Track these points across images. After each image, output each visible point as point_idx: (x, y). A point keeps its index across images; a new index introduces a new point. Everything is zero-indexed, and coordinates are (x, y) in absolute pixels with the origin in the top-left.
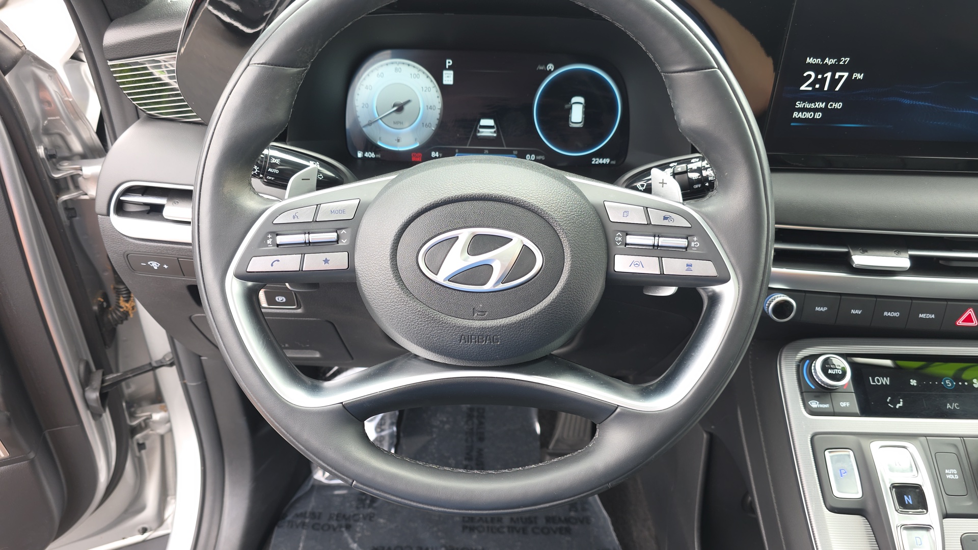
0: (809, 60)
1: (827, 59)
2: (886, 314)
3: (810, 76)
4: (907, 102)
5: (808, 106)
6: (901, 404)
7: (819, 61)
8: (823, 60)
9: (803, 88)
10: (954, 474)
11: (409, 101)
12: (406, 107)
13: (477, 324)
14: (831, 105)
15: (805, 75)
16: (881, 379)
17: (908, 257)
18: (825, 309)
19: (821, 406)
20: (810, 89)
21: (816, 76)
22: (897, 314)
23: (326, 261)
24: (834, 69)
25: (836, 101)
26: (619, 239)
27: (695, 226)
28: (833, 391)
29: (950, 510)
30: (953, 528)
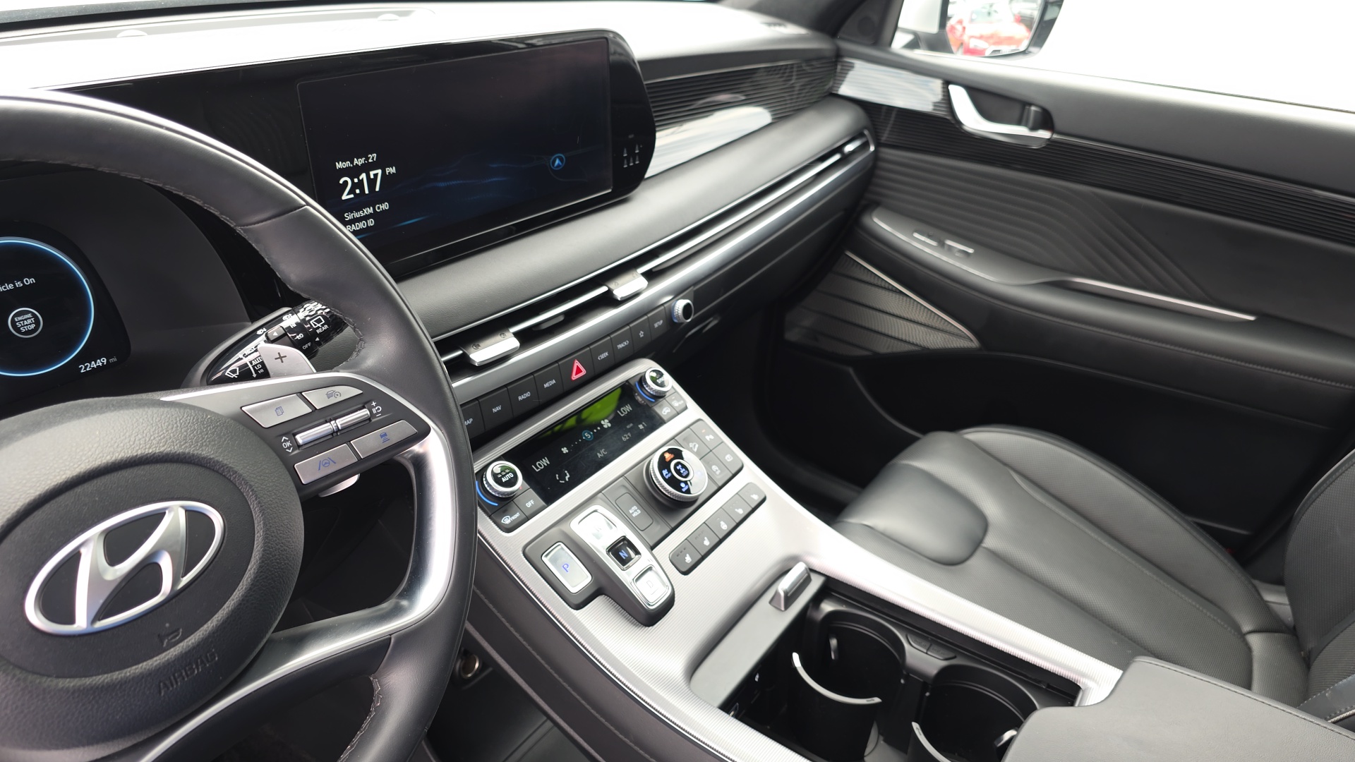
0: (339, 165)
1: (355, 159)
2: (520, 398)
3: (346, 182)
4: (442, 184)
5: (357, 215)
6: (568, 476)
7: (348, 164)
8: (352, 162)
9: (345, 197)
10: (636, 511)
13: (175, 653)
14: (379, 208)
15: (341, 182)
16: (541, 462)
17: (513, 335)
18: (471, 420)
19: (514, 518)
20: (352, 196)
21: (352, 181)
22: (528, 394)
24: (367, 168)
25: (381, 203)
26: (287, 445)
27: (366, 388)
28: (514, 497)
29: (651, 542)
30: (661, 556)
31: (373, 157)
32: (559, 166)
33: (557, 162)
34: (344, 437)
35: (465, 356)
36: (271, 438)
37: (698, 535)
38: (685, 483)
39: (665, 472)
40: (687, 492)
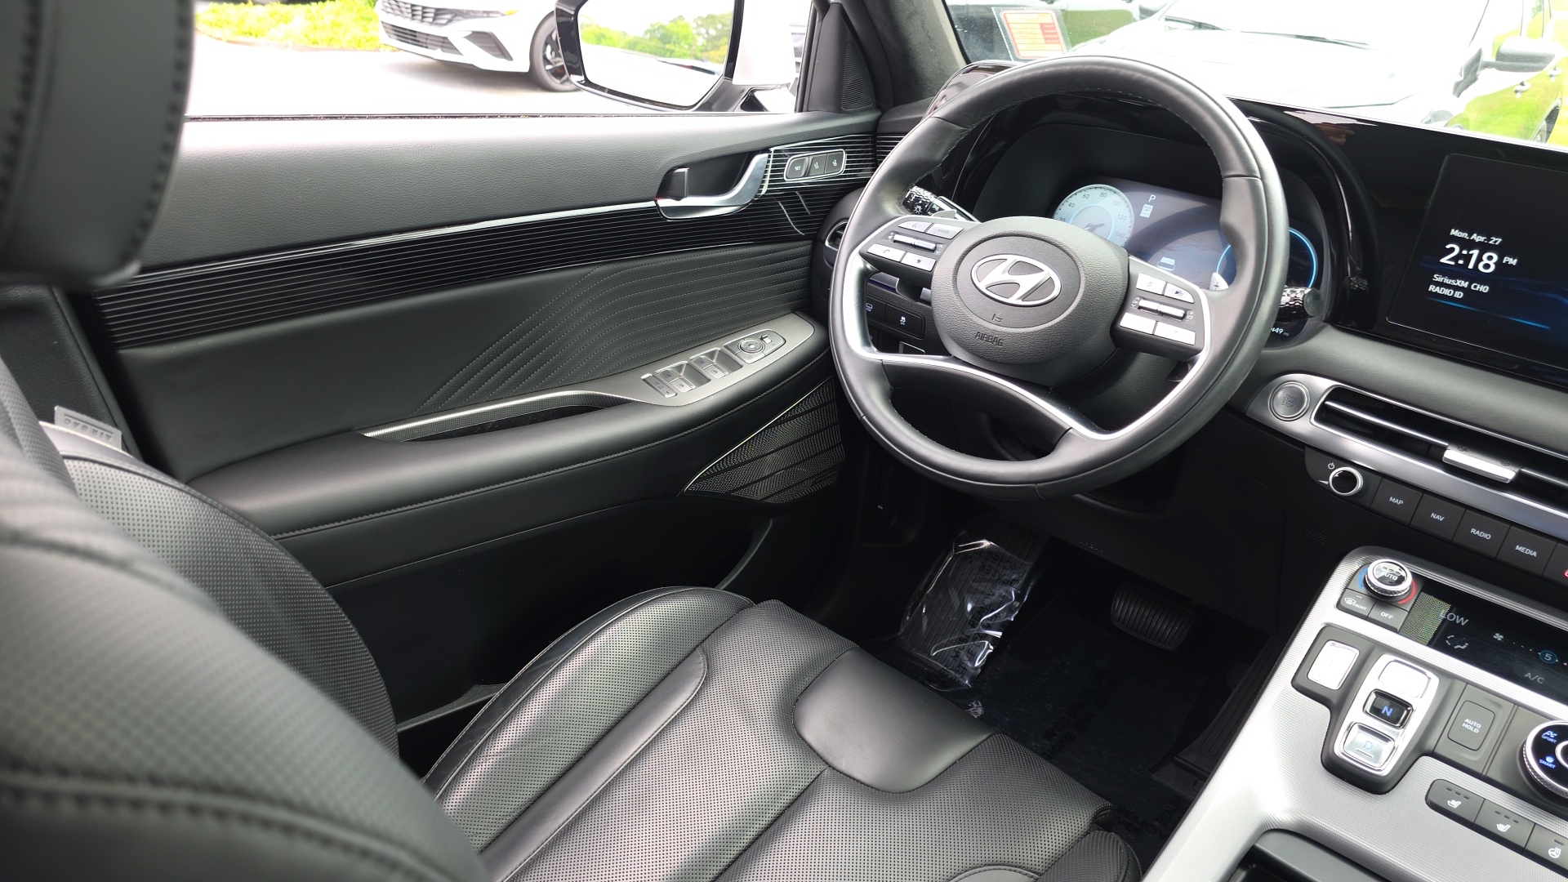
0: (1454, 232)
1: (1476, 235)
2: (1473, 531)
3: (1452, 250)
5: (1447, 281)
6: (1462, 647)
7: (1465, 235)
8: (1470, 235)
9: (1444, 260)
11: (1103, 224)
12: (1100, 229)
13: (992, 326)
14: (1475, 287)
15: (1448, 247)
16: (1455, 616)
17: (1516, 472)
18: (1401, 502)
19: (1357, 605)
20: (1453, 263)
21: (1461, 251)
22: (1487, 536)
23: (919, 261)
24: (1484, 248)
25: (1482, 283)
26: (1135, 302)
27: (1196, 303)
28: (1381, 599)
29: (1439, 751)
30: (1429, 770)
31: (1496, 241)
34: (1160, 317)
35: (1444, 449)
36: (1133, 293)
37: (1507, 817)
38: (1556, 761)
39: (1552, 734)
40: (1544, 768)
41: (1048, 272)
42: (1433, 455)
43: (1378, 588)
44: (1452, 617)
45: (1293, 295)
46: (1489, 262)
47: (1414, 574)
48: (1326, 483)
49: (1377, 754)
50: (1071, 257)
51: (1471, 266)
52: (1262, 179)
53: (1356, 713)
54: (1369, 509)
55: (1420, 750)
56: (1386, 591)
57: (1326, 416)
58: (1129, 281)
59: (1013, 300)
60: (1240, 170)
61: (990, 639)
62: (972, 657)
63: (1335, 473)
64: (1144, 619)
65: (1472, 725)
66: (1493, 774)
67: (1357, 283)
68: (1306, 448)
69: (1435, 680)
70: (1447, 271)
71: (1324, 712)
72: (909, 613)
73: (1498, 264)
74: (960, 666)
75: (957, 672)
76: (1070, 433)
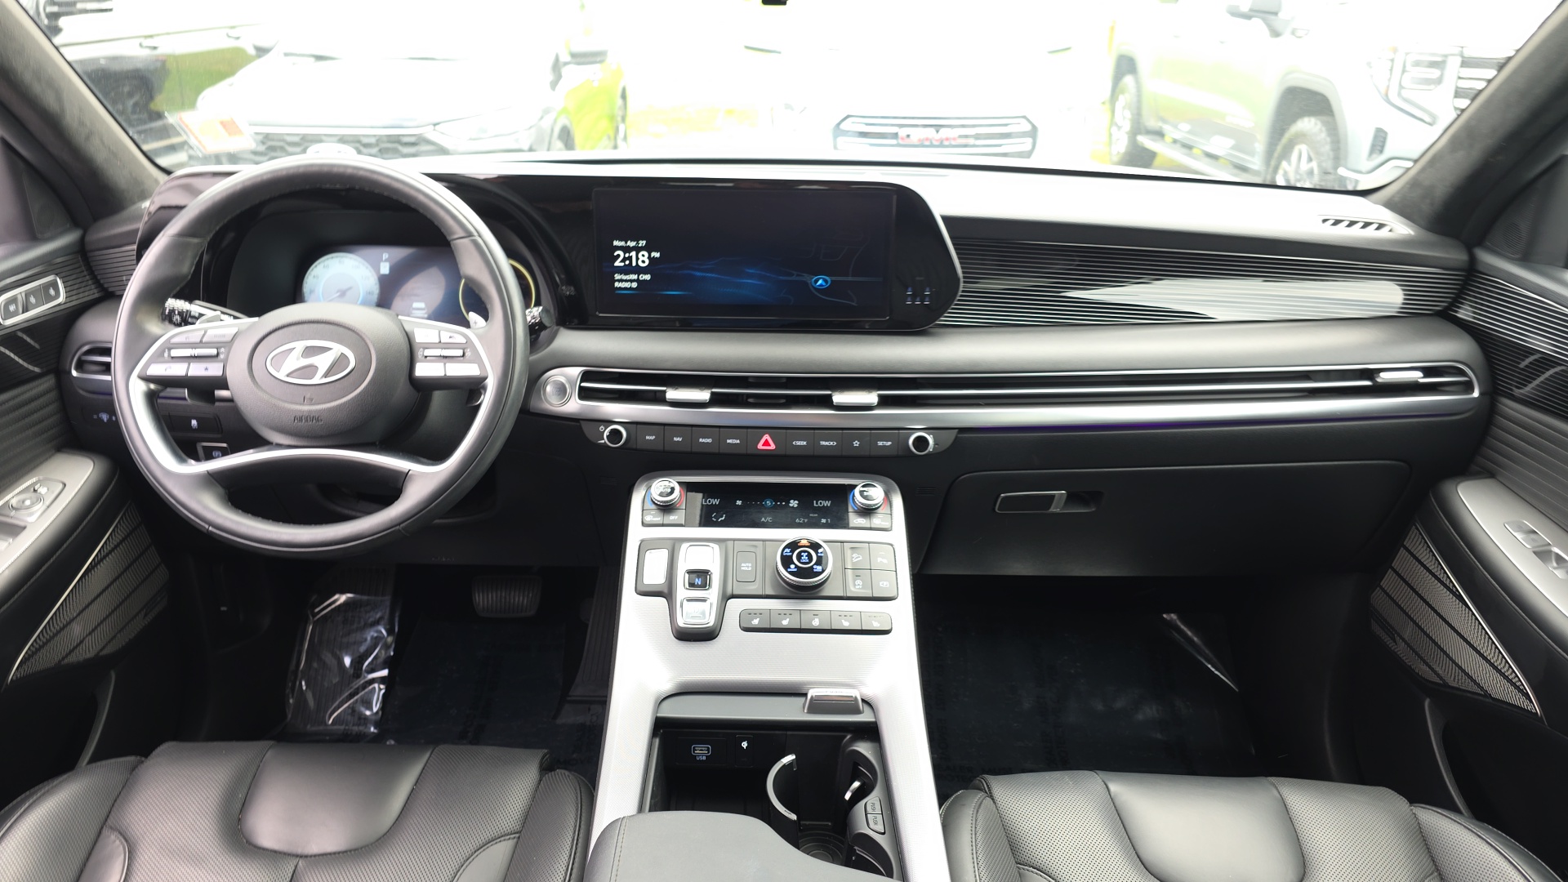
0: (616, 243)
1: (629, 242)
2: (701, 440)
3: (619, 256)
4: (698, 274)
5: (624, 277)
6: (723, 518)
7: (622, 244)
8: (626, 243)
9: (617, 263)
10: (748, 567)
11: (350, 288)
12: (348, 293)
13: (306, 408)
14: (642, 277)
15: (615, 254)
16: (712, 500)
17: (708, 393)
18: (654, 437)
19: (654, 519)
20: (622, 264)
21: (624, 255)
22: (709, 440)
23: (206, 369)
24: (638, 249)
25: (645, 273)
26: (420, 354)
27: (469, 341)
28: (666, 508)
29: (735, 592)
30: (736, 606)
31: (642, 243)
32: (821, 285)
33: (820, 282)
34: (445, 360)
35: (665, 392)
36: (415, 347)
37: (783, 614)
38: (796, 566)
39: (788, 550)
40: (791, 573)
41: (337, 349)
42: (659, 399)
43: (662, 502)
44: (710, 501)
45: (532, 314)
46: (643, 259)
47: (678, 482)
48: (603, 441)
49: (703, 613)
50: (353, 331)
51: (634, 264)
52: (480, 236)
53: (682, 592)
54: (636, 450)
55: (726, 597)
56: (667, 502)
57: (585, 394)
58: (409, 338)
59: (317, 380)
60: (461, 233)
61: (379, 681)
62: (368, 704)
63: (606, 433)
64: (503, 600)
65: (746, 567)
66: (769, 592)
67: (568, 291)
68: (581, 422)
69: (716, 547)
70: (621, 270)
71: (662, 601)
72: (291, 696)
73: (649, 257)
74: (360, 718)
75: (359, 725)
76: (411, 475)
